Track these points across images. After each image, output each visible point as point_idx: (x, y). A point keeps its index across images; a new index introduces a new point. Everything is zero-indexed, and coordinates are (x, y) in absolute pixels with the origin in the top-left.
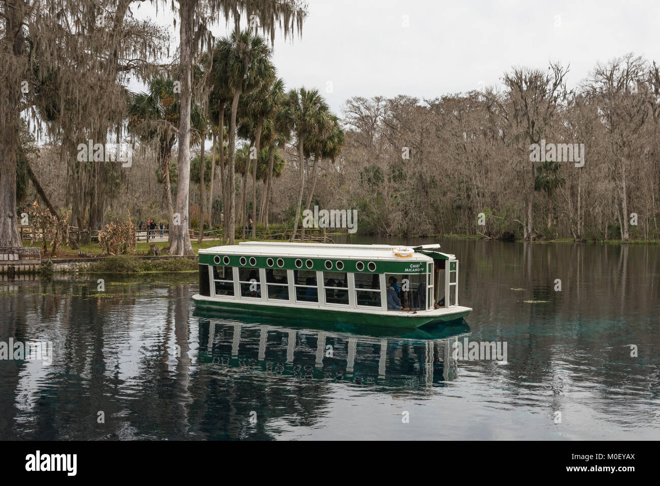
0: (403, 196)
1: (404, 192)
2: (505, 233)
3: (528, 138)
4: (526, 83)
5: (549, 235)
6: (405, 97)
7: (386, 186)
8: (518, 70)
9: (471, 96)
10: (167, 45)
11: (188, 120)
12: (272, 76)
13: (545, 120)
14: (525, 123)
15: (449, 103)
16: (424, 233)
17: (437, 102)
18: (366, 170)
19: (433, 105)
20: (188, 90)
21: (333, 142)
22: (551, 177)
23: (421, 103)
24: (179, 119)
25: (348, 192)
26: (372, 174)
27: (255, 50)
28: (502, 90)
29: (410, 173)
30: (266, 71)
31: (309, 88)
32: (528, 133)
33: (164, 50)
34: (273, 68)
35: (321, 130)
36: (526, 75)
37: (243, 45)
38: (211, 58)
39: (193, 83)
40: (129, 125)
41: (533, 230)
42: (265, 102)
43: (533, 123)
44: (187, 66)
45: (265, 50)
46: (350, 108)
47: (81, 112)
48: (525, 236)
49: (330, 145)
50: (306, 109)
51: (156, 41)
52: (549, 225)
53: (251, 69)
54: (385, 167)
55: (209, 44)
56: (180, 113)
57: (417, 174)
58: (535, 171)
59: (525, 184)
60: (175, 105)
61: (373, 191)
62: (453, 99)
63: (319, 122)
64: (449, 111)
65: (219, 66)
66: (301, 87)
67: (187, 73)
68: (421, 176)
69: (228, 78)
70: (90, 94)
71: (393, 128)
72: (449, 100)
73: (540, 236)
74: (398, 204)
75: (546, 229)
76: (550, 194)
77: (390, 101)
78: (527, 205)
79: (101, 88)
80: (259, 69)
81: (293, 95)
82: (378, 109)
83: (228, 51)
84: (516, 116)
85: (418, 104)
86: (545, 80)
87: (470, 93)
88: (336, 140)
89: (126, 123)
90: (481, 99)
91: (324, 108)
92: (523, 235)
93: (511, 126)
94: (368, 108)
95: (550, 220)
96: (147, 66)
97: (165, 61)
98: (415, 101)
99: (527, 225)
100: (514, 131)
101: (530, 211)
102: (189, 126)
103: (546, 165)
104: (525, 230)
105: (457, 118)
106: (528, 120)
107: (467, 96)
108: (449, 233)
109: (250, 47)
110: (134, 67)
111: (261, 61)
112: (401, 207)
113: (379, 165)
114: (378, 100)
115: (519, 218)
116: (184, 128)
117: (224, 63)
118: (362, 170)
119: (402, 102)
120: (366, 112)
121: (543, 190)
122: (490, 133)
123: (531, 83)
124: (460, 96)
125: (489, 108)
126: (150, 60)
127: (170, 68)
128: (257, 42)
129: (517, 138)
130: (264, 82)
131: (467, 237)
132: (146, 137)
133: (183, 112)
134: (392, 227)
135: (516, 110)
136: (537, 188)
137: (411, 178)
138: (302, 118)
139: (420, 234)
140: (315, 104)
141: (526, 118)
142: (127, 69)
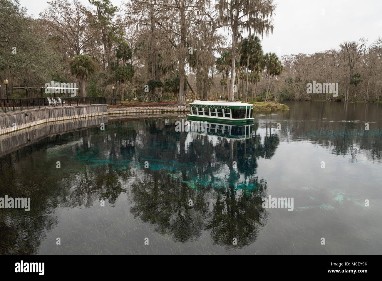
0: (300, 87)
1: (301, 86)
2: (337, 99)
3: (349, 66)
4: (349, 46)
5: (355, 100)
6: (302, 54)
7: (294, 84)
8: (346, 42)
9: (326, 52)
10: (226, 41)
11: (234, 65)
12: (261, 49)
13: (356, 59)
14: (348, 61)
15: (317, 55)
16: (307, 99)
17: (313, 55)
18: (287, 79)
19: (312, 56)
20: (234, 55)
21: (279, 70)
22: (357, 79)
23: (307, 56)
24: (232, 64)
25: (281, 86)
26: (289, 80)
27: (255, 41)
28: (338, 49)
29: (303, 79)
30: (259, 48)
31: (272, 53)
32: (349, 64)
33: (226, 43)
34: (261, 46)
35: (276, 66)
36: (349, 43)
37: (251, 39)
38: (242, 44)
39: (236, 53)
40: (216, 67)
41: (349, 98)
42: (257, 58)
43: (351, 60)
44: (234, 48)
45: (259, 41)
46: (282, 58)
47: (202, 64)
48: (345, 100)
49: (278, 71)
50: (271, 59)
51: (223, 41)
52: (355, 96)
53: (254, 47)
54: (294, 78)
55: (241, 40)
56: (232, 62)
57: (305, 80)
58: (351, 77)
59: (346, 82)
60: (230, 60)
61: (289, 86)
62: (320, 54)
63: (275, 63)
64: (317, 58)
65: (244, 47)
66: (270, 52)
67: (234, 50)
68: (307, 80)
69: (247, 50)
70: (205, 58)
71: (297, 64)
72: (318, 54)
73: (351, 100)
74: (298, 90)
75: (354, 98)
76: (356, 85)
77: (297, 56)
78: (347, 89)
79: (208, 56)
80: (257, 47)
81: (267, 55)
82: (292, 59)
83: (247, 42)
84: (344, 58)
85: (306, 56)
86: (356, 44)
87: (326, 51)
88: (280, 69)
89: (215, 66)
90: (330, 53)
91: (277, 59)
92: (344, 100)
93: (342, 62)
94: (288, 58)
95: (355, 95)
96: (221, 48)
97: (226, 46)
98: (305, 55)
99: (346, 96)
100: (344, 63)
101: (348, 91)
102: (235, 67)
103: (356, 75)
104: (345, 98)
105: (321, 60)
106: (350, 59)
107: (325, 52)
108: (316, 99)
109: (254, 40)
110: (216, 49)
111: (258, 44)
112: (299, 91)
113: (292, 77)
114: (292, 55)
115: (343, 94)
116: (233, 67)
117: (245, 45)
118: (286, 79)
119: (300, 56)
120: (287, 60)
121: (353, 84)
122: (333, 65)
123: (350, 46)
124: (322, 52)
125: (333, 56)
126: (221, 46)
127: (227, 49)
128: (256, 38)
129: (345, 66)
130: (258, 51)
131: (323, 100)
132: (221, 70)
133: (233, 62)
134: (296, 98)
135: (345, 56)
136: (351, 83)
137: (303, 81)
138: (270, 62)
139: (306, 100)
140: (274, 57)
141: (349, 58)
142: (214, 50)
